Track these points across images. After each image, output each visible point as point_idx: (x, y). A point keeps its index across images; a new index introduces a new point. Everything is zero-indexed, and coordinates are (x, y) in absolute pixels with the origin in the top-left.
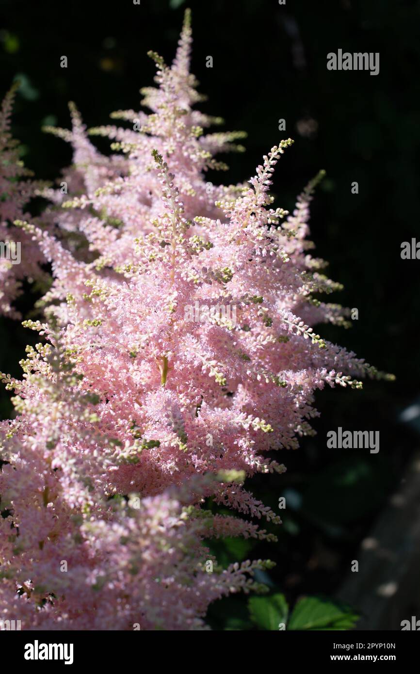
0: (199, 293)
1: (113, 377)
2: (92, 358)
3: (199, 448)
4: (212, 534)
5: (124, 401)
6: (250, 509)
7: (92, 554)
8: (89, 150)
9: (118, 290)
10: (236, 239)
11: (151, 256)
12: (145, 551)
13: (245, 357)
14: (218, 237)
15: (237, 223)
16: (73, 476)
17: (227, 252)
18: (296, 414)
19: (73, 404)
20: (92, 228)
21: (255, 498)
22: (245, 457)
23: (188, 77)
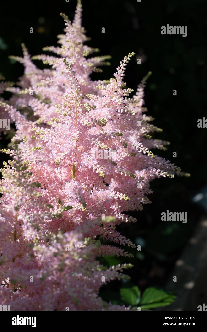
0: (90, 132)
1: (48, 176)
2: (37, 167)
3: (93, 210)
4: (101, 255)
5: (53, 188)
6: (119, 241)
7: (40, 264)
8: (32, 67)
9: (49, 131)
10: (108, 104)
11: (65, 113)
12: (66, 260)
13: (115, 164)
14: (98, 104)
15: (108, 96)
16: (29, 224)
17: (103, 111)
18: (141, 192)
19: (27, 188)
20: (35, 104)
21: (122, 235)
22: (116, 214)
23: (81, 28)
